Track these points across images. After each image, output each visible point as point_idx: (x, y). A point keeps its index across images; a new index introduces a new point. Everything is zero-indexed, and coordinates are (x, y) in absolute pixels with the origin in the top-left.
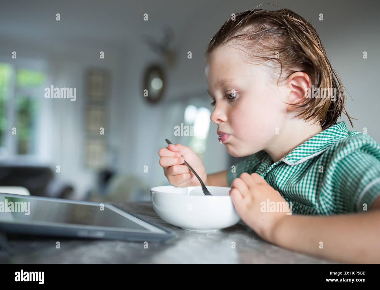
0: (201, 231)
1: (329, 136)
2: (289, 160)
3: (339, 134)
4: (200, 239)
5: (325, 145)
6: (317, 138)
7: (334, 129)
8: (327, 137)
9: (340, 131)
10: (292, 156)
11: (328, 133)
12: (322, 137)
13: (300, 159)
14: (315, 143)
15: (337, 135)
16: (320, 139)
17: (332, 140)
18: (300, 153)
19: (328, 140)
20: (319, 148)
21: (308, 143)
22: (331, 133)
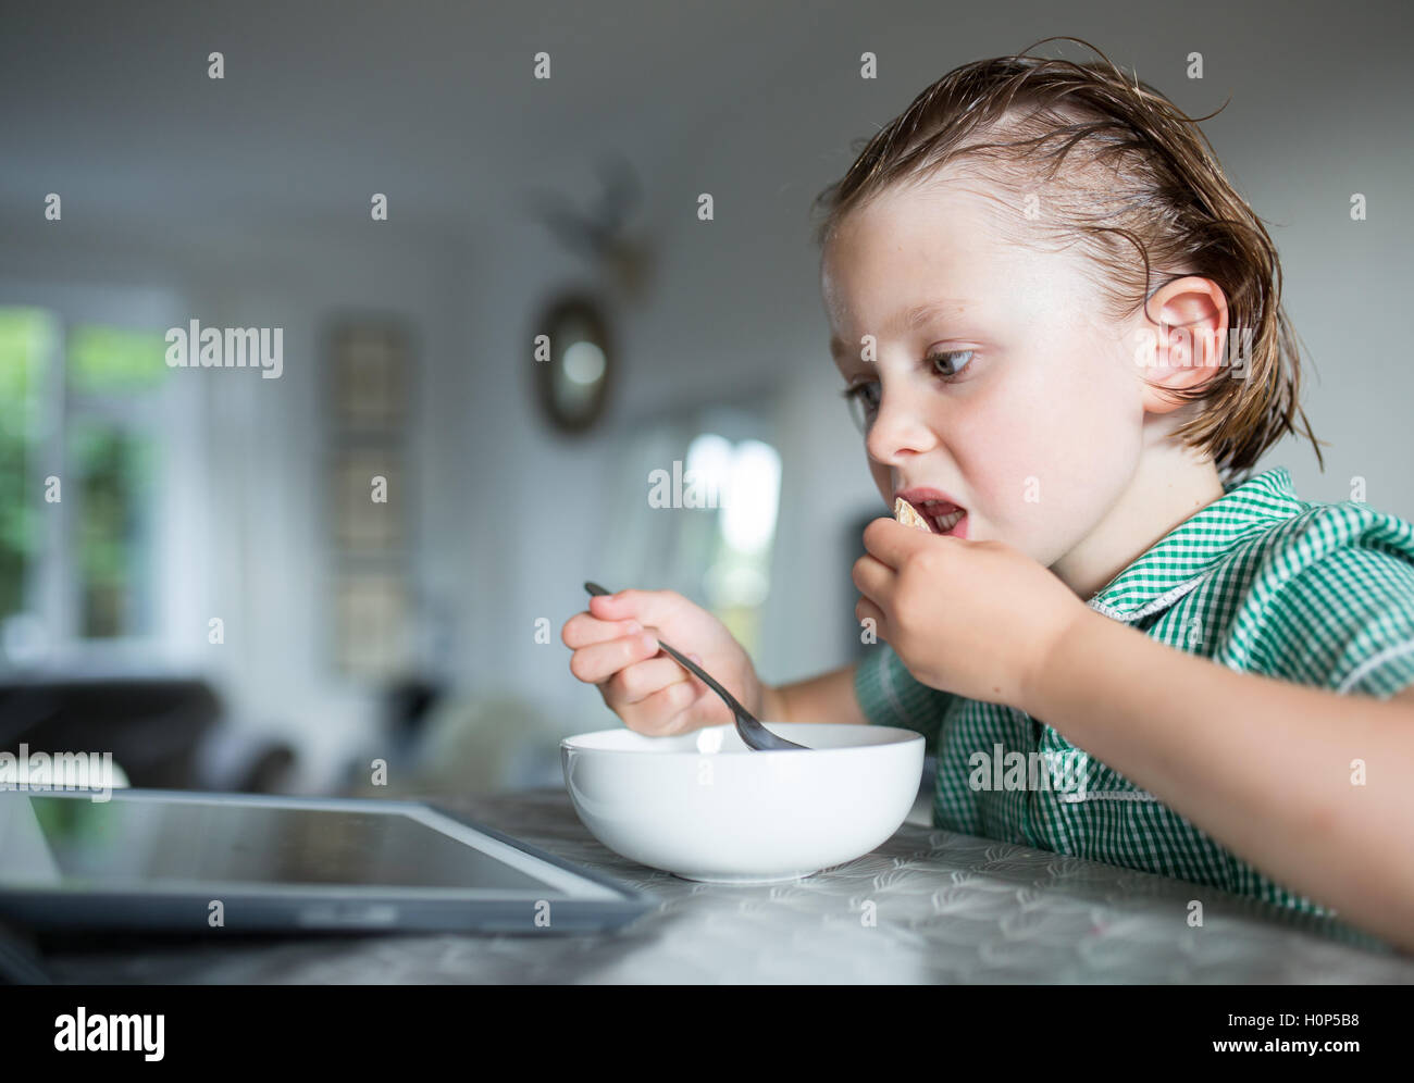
0: (747, 882)
1: (1241, 516)
2: (1115, 603)
3: (1274, 508)
4: (745, 909)
5: (1230, 546)
6: (1204, 526)
7: (1256, 491)
8: (1236, 522)
9: (1277, 498)
10: (1127, 590)
11: (1237, 505)
12: (1220, 521)
13: (1152, 600)
14: (1197, 543)
15: (1265, 511)
16: (1214, 526)
17: (1253, 530)
18: (1151, 578)
19: (1238, 532)
20: (1212, 559)
21: (1174, 543)
22: (1246, 506)
